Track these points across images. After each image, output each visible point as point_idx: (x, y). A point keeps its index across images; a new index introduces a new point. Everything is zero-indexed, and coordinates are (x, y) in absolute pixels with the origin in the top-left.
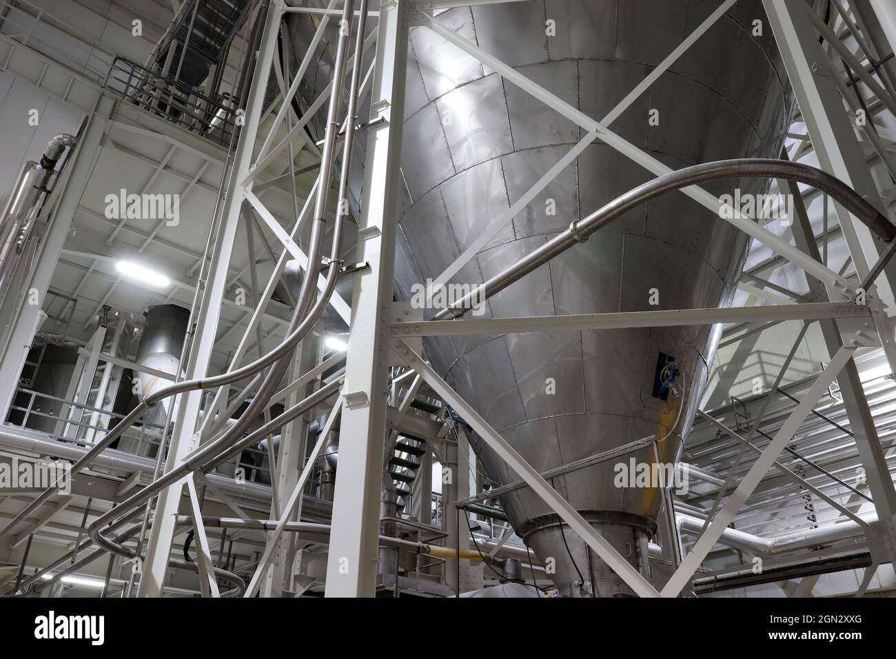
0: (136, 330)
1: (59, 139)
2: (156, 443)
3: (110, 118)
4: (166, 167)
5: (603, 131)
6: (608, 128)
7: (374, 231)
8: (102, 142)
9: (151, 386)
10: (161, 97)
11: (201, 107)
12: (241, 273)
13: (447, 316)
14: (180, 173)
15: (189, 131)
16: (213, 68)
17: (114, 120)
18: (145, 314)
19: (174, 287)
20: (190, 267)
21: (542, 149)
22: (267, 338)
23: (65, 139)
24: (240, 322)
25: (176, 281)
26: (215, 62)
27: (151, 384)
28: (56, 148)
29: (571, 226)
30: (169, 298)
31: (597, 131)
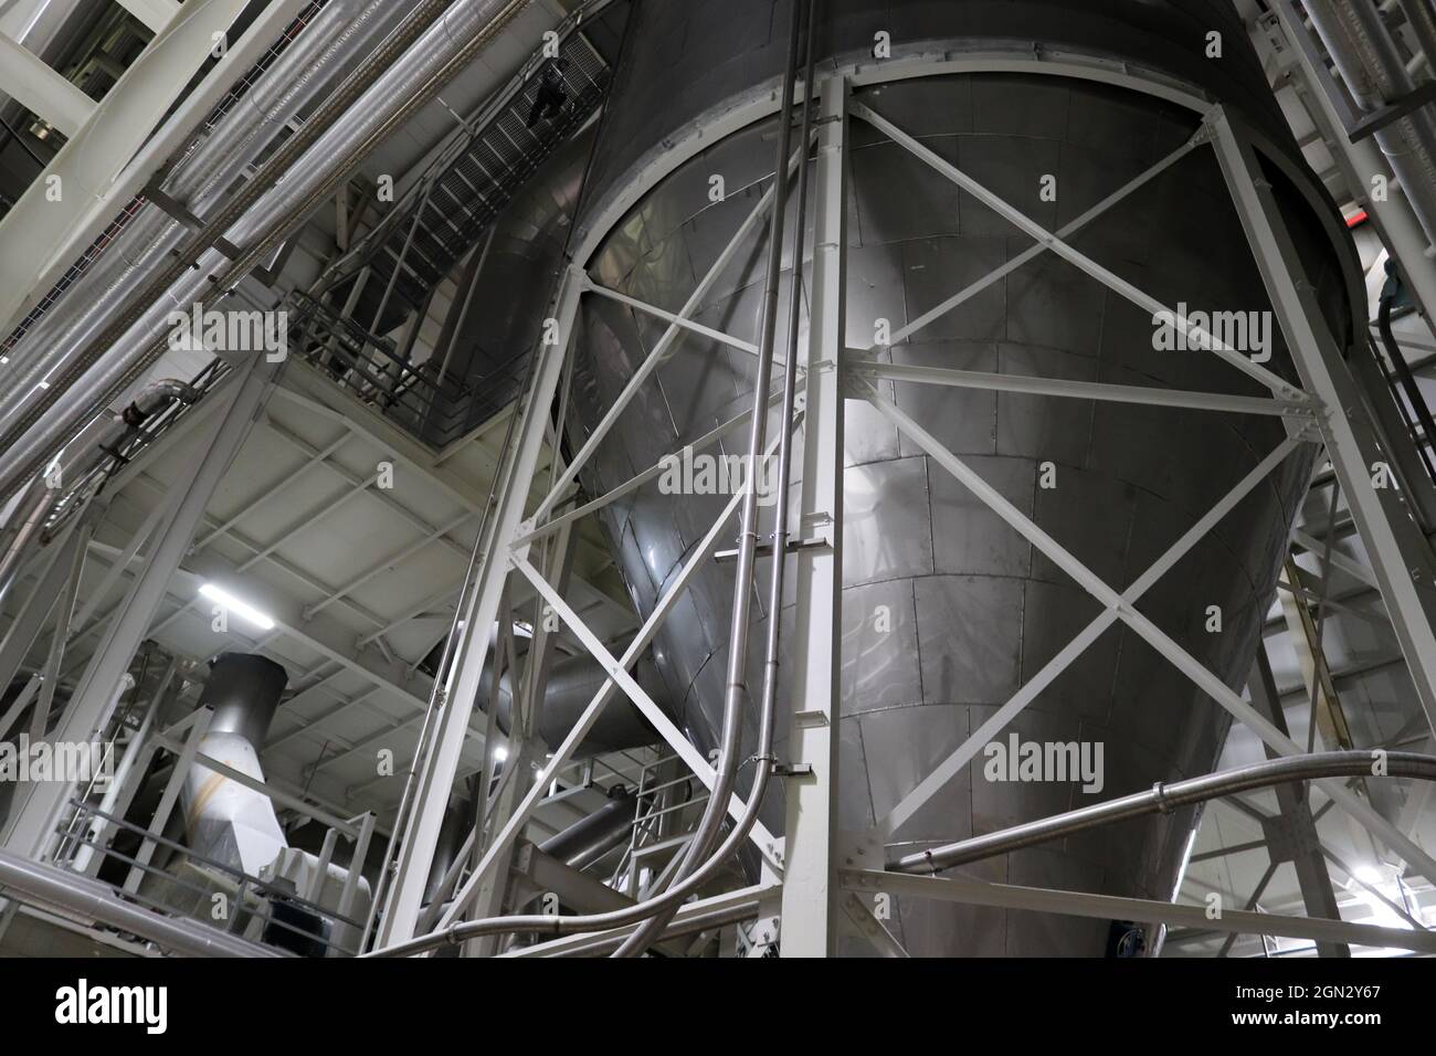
0: (186, 683)
1: (166, 386)
2: (250, 910)
3: (273, 381)
4: (328, 459)
5: (1126, 610)
6: (1134, 605)
7: (817, 717)
8: (256, 417)
9: (212, 792)
10: (336, 351)
11: (388, 370)
12: (392, 627)
13: (920, 867)
14: (345, 469)
15: (364, 403)
16: (413, 316)
17: (278, 384)
18: (211, 664)
19: (276, 630)
20: (311, 605)
21: (975, 578)
22: (395, 730)
23: (175, 388)
24: (361, 700)
25: (280, 623)
26: (418, 308)
27: (212, 786)
28: (156, 399)
29: (1156, 790)
30: (261, 645)
31: (1119, 609)
